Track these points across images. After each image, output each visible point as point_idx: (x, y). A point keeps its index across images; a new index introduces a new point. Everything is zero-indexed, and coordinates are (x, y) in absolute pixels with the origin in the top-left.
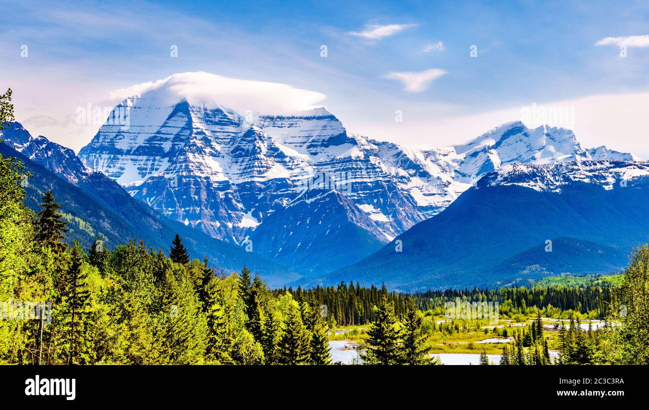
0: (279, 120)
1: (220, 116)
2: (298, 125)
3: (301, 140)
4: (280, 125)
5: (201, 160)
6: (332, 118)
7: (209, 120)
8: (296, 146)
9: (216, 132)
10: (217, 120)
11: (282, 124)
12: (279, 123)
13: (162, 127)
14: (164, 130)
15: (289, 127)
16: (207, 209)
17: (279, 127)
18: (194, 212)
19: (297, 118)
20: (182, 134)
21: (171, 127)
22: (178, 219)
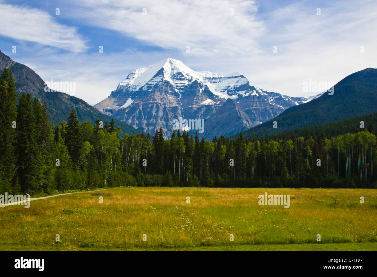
0: (213, 79)
1: (180, 76)
2: (223, 81)
3: (224, 88)
4: (214, 82)
5: (165, 96)
6: (242, 76)
7: (174, 78)
8: (221, 92)
9: (177, 83)
10: (178, 77)
11: (215, 81)
12: (214, 81)
13: (150, 81)
14: (150, 83)
15: (219, 82)
16: (161, 120)
17: (213, 83)
18: (152, 122)
19: (223, 78)
20: (159, 84)
21: (154, 81)
22: (142, 126)
